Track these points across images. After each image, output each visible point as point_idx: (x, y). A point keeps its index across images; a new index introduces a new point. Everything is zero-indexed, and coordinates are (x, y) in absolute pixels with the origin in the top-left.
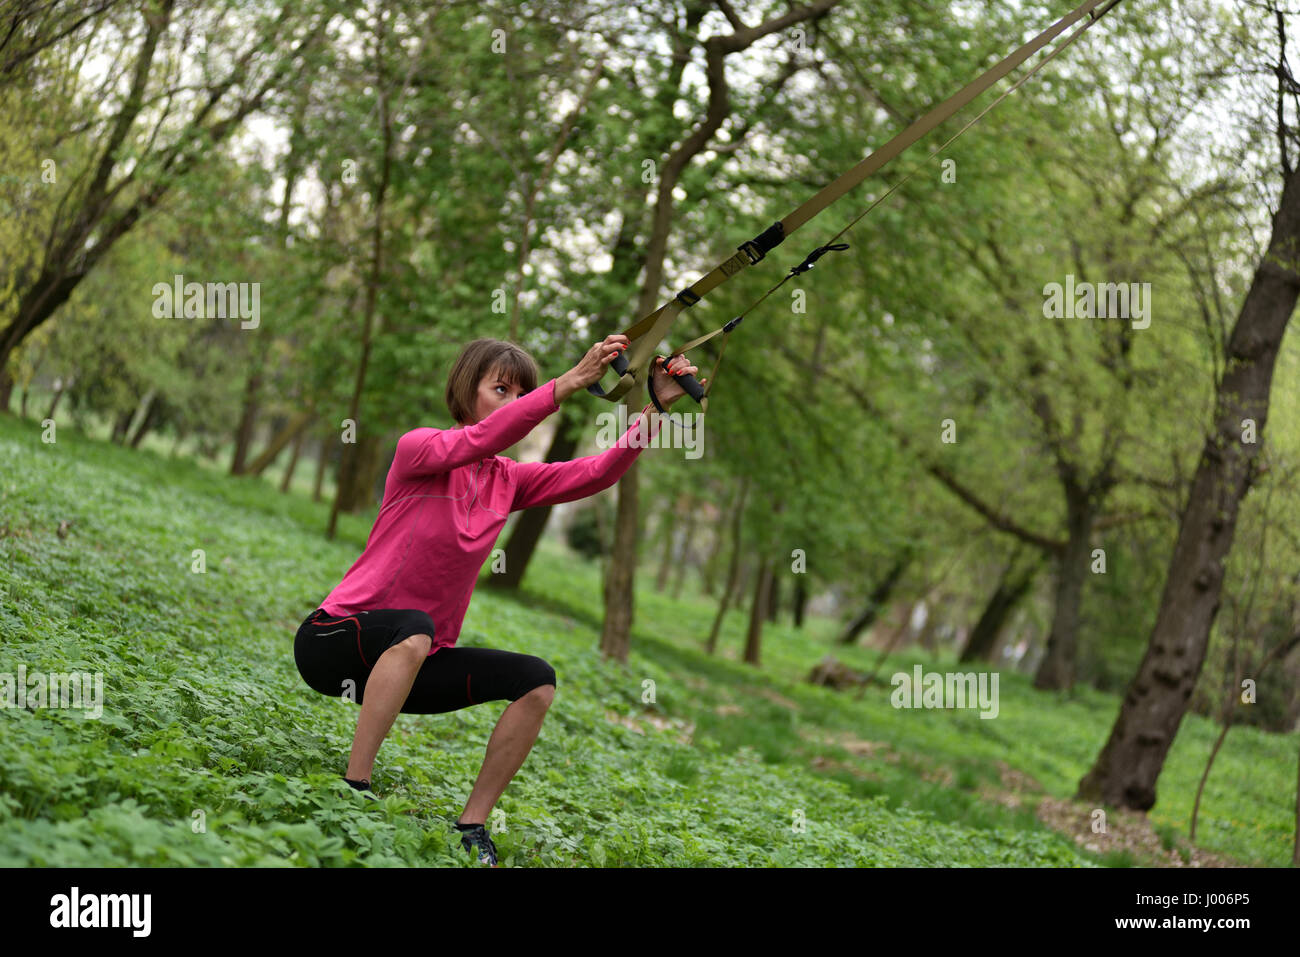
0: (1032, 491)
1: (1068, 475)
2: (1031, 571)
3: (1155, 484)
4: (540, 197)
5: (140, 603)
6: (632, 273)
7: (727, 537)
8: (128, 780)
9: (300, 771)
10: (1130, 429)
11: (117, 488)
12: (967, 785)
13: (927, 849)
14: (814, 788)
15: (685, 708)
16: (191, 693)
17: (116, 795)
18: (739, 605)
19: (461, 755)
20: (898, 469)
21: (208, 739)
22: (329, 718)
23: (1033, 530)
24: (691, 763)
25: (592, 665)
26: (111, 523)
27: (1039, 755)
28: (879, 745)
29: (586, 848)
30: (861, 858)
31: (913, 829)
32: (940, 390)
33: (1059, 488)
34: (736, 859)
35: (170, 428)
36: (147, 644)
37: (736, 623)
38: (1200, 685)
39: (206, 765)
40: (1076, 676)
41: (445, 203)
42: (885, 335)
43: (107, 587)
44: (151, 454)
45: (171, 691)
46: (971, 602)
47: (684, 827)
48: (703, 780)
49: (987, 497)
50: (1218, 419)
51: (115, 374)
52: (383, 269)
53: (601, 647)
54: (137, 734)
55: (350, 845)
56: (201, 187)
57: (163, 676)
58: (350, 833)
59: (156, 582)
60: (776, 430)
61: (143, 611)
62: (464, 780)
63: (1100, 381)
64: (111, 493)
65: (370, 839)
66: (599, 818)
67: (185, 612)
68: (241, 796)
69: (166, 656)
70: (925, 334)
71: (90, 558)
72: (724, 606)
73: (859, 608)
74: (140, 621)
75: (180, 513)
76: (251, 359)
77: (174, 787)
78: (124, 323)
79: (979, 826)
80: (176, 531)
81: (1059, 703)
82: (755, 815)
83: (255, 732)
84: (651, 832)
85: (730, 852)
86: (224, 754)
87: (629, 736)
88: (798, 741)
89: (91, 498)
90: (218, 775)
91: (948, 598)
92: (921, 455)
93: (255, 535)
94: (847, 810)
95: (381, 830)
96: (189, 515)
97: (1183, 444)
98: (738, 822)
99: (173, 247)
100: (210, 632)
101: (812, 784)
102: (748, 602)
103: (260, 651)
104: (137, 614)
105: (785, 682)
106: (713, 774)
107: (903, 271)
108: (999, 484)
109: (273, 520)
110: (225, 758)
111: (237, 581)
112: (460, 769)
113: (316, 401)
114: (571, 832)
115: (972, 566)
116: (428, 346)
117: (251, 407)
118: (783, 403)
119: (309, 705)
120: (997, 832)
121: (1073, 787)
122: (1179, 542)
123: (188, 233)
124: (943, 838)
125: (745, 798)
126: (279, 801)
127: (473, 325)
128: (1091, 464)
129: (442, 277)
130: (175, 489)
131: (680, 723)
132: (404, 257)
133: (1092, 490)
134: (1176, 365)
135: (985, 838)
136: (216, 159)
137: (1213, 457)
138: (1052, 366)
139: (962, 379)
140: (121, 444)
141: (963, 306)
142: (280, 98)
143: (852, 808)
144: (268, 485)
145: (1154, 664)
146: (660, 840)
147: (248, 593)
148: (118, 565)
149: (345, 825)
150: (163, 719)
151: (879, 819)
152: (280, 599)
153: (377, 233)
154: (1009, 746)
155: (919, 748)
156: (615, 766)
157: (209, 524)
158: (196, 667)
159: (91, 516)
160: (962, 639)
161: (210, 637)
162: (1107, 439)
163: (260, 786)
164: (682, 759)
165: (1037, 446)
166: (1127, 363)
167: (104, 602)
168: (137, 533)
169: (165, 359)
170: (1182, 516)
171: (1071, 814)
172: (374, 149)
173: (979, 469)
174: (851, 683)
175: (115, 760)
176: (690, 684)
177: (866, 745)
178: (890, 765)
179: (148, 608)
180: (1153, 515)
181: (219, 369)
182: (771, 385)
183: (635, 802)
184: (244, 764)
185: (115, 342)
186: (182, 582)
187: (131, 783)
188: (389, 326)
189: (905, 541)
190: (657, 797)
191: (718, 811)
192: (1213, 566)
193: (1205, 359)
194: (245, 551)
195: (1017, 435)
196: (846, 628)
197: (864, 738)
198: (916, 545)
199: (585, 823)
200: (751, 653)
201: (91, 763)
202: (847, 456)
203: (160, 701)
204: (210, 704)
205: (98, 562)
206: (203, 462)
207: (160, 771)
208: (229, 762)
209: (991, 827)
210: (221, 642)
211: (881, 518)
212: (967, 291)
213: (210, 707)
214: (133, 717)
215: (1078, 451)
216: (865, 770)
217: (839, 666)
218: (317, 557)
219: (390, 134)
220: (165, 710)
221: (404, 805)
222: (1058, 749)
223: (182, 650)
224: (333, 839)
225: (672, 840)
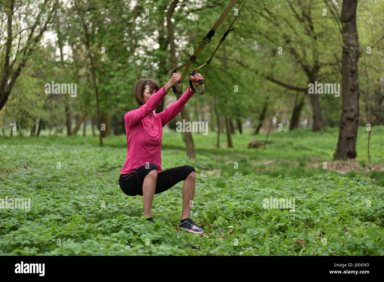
0: (297, 76)
1: (306, 69)
2: (303, 99)
3: (331, 64)
4: (133, 32)
5: (54, 181)
6: (166, 47)
7: (214, 113)
8: (66, 233)
9: (114, 216)
10: (320, 51)
11: (37, 149)
12: (302, 165)
13: (297, 187)
14: (260, 178)
15: (216, 166)
16: (77, 203)
17: (65, 238)
18: (223, 132)
19: (157, 198)
20: (257, 81)
21: (85, 214)
22: (117, 198)
23: (300, 87)
24: (223, 182)
25: (186, 161)
26: (38, 160)
27: (320, 150)
28: (274, 161)
29: (201, 214)
30: (279, 195)
31: (291, 183)
32: (262, 54)
33: (304, 73)
34: (244, 205)
35: (47, 128)
36: (60, 192)
37: (224, 137)
38: (360, 118)
39: (87, 222)
40: (324, 125)
41: (107, 42)
42: (243, 44)
43: (43, 179)
44: (43, 137)
45: (71, 204)
46: (288, 112)
47: (226, 201)
48: (228, 185)
49: (285, 81)
50: (344, 41)
51: (27, 117)
52: (95, 66)
53: (187, 155)
54: (65, 219)
55: (135, 233)
56: (36, 57)
57: (67, 200)
58: (134, 230)
59: (56, 173)
60: (219, 79)
61: (55, 183)
62: (160, 205)
63: (308, 39)
64: (36, 151)
65: (140, 230)
66: (202, 205)
67: (67, 179)
68: (100, 228)
69: (66, 194)
70: (254, 40)
71: (36, 172)
72: (219, 133)
73: (257, 123)
74: (55, 186)
75: (57, 151)
76: (64, 102)
77: (80, 231)
78: (25, 102)
79: (309, 176)
80: (58, 157)
81: (321, 134)
82: (246, 191)
83: (98, 209)
84: (218, 205)
85: (241, 204)
86: (91, 217)
87: (203, 179)
88: (250, 166)
89: (31, 154)
90: (91, 224)
91: (281, 113)
92: (262, 75)
93: (80, 152)
94: (271, 182)
95: (142, 227)
96: (60, 151)
97: (336, 51)
98: (241, 195)
99: (33, 76)
100: (76, 183)
101: (258, 178)
102: (225, 130)
103: (92, 185)
104: (54, 184)
105: (242, 150)
106: (230, 183)
107: (243, 24)
108: (287, 77)
109: (84, 146)
110: (92, 218)
111: (79, 166)
112: (158, 202)
113: (86, 108)
114: (195, 211)
115: (286, 102)
116: (114, 84)
117: (68, 115)
118: (219, 71)
119: (111, 196)
120: (315, 176)
121: (332, 157)
122: (343, 79)
123: (36, 71)
124: (300, 183)
125: (241, 187)
126: (111, 227)
127: (125, 74)
128: (312, 64)
129: (112, 63)
130: (54, 145)
131: (216, 171)
132: (99, 60)
133: (314, 71)
134: (327, 29)
135: (312, 179)
136: (38, 48)
137: (346, 52)
138: (293, 39)
139: (268, 50)
140: (34, 136)
141: (262, 29)
142: (51, 25)
143: (272, 181)
144: (79, 136)
145: (345, 116)
146: (221, 206)
147: (83, 169)
148: (44, 172)
149: (131, 228)
150: (71, 213)
151: (281, 183)
152: (93, 168)
153: (90, 56)
154: (311, 150)
155: (285, 158)
156: (202, 188)
157: (66, 152)
158: (75, 194)
159: (32, 160)
160: (288, 123)
161: (76, 185)
162: (314, 56)
163: (104, 224)
164: (220, 181)
165: (294, 63)
166: (314, 33)
167: (44, 183)
168: (47, 161)
169: (40, 108)
170: (342, 72)
171: (334, 165)
172: (82, 32)
173: (280, 74)
174: (261, 145)
175: (61, 228)
176: (216, 159)
177: (270, 162)
178: (279, 165)
179: (56, 181)
180: (333, 73)
181: (56, 107)
182: (214, 67)
183: (210, 198)
184: (98, 218)
185: (24, 108)
186: (64, 171)
187: (68, 234)
188: (101, 81)
189: (265, 101)
190: (216, 194)
191: (235, 193)
192: (354, 83)
193: (335, 25)
194: (79, 157)
195: (288, 62)
196: (255, 130)
197: (269, 160)
198: (268, 101)
199: (198, 207)
200: (230, 145)
201: (55, 231)
202: (241, 81)
203: (69, 208)
204: (83, 204)
205: (38, 173)
206: (59, 134)
207: (75, 228)
208: (93, 219)
209: (312, 175)
210: (80, 185)
211: (256, 96)
212: (262, 24)
213: (83, 205)
214: (62, 214)
215: (307, 61)
216: (272, 169)
217: (256, 141)
218: (100, 153)
219: (85, 27)
220: (71, 210)
221: (146, 218)
222: (325, 147)
223: (70, 191)
224: (130, 234)
225: (224, 205)
